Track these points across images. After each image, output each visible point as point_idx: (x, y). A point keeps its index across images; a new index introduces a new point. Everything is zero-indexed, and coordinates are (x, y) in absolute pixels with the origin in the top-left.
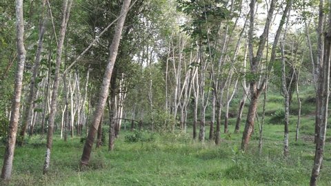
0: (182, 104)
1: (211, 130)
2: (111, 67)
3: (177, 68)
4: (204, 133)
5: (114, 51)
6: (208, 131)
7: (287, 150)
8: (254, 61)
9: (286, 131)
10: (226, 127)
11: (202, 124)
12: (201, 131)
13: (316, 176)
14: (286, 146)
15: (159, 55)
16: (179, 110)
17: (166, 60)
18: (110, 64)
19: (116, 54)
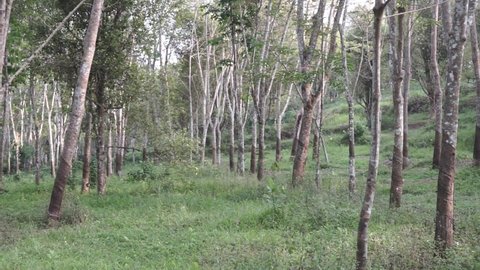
0: (213, 122)
1: (253, 157)
2: (86, 70)
3: (203, 69)
4: (243, 162)
5: (89, 46)
6: (249, 160)
7: (353, 182)
8: (306, 54)
9: (351, 154)
10: (278, 153)
11: (240, 149)
12: (240, 159)
13: (366, 220)
14: (351, 177)
15: (178, 51)
16: (210, 130)
17: (188, 58)
18: (85, 65)
19: (92, 50)
